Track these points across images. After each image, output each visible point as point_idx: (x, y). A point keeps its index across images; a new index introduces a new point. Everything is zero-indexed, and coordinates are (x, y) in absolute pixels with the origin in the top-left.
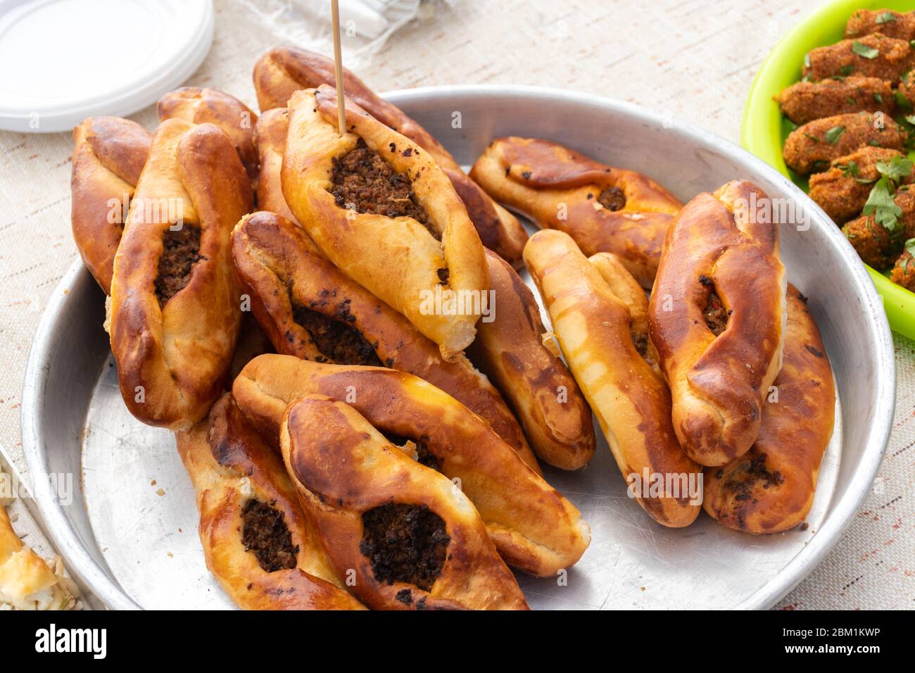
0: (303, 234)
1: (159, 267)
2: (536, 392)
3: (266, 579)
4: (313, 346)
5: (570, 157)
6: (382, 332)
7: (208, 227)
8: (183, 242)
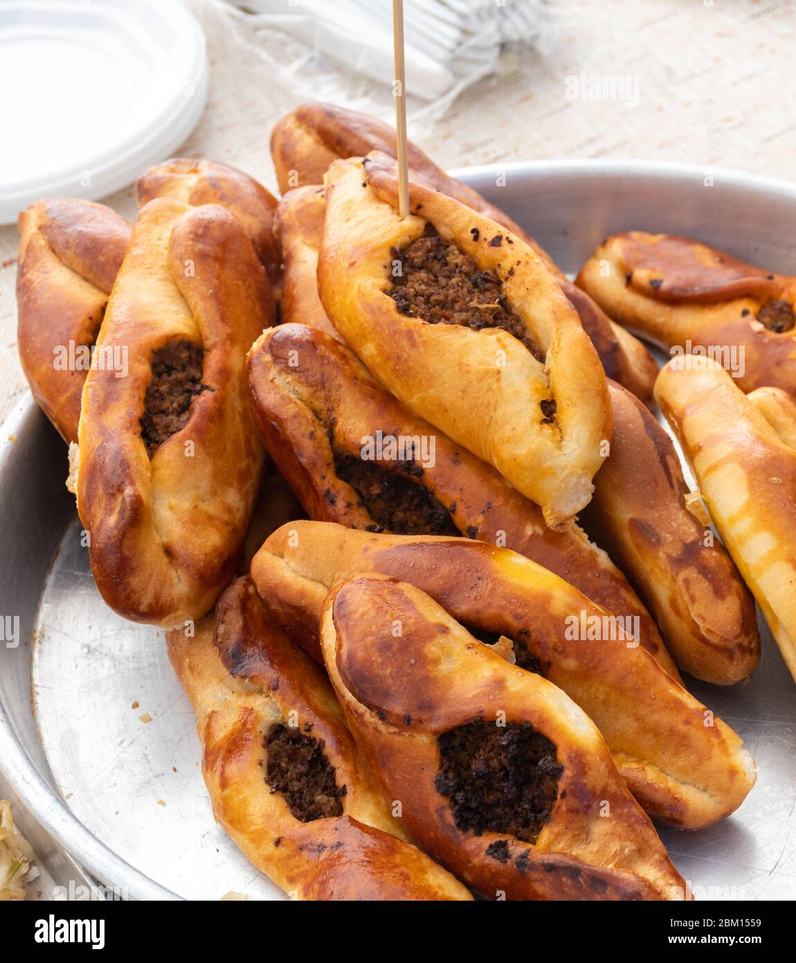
0: (349, 354)
1: (146, 401)
2: (677, 574)
3: (301, 830)
4: (363, 511)
5: (717, 259)
6: (461, 490)
7: (214, 346)
8: (179, 368)
